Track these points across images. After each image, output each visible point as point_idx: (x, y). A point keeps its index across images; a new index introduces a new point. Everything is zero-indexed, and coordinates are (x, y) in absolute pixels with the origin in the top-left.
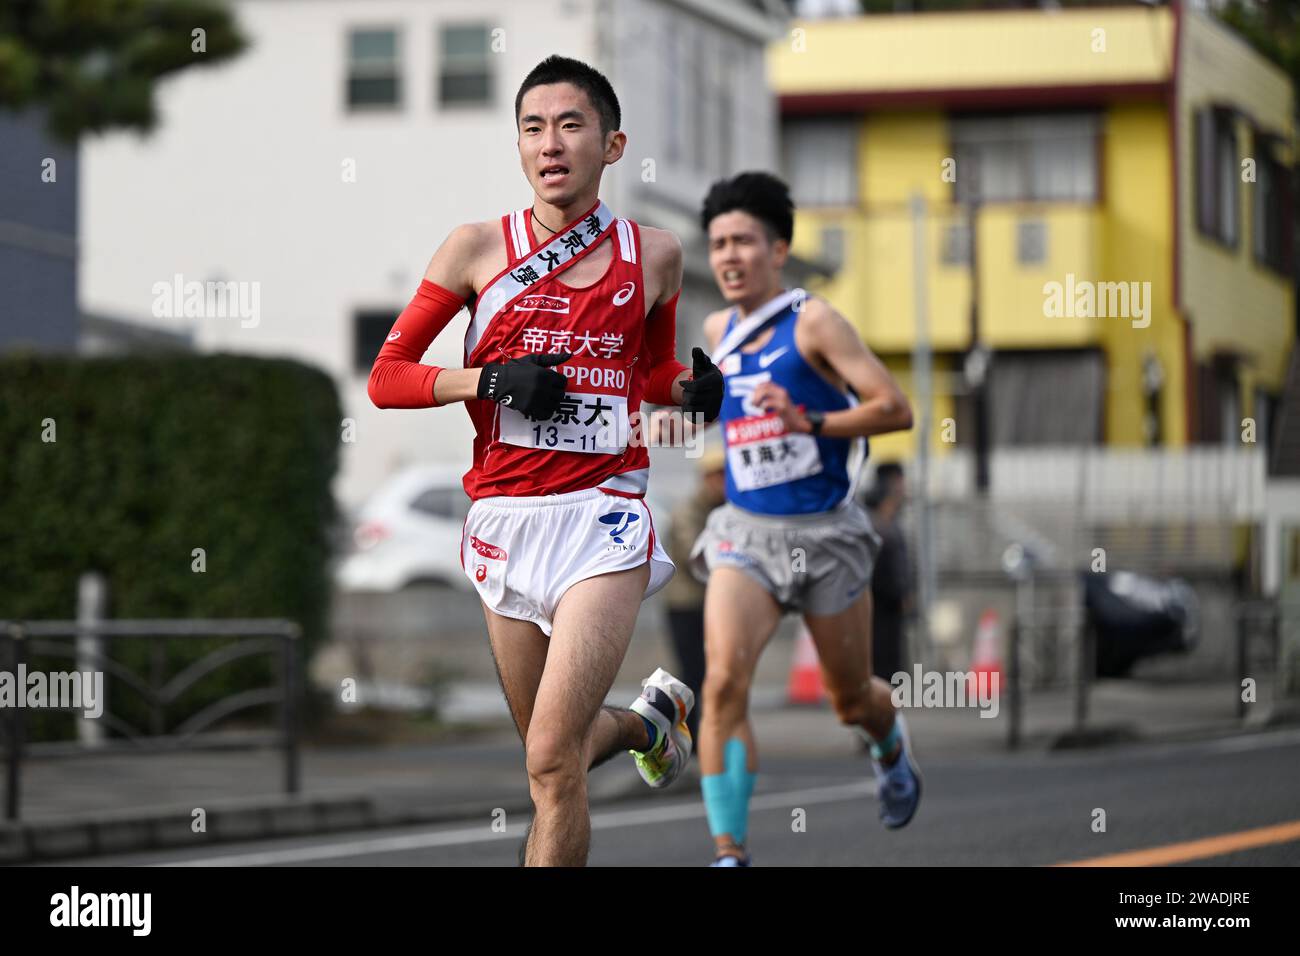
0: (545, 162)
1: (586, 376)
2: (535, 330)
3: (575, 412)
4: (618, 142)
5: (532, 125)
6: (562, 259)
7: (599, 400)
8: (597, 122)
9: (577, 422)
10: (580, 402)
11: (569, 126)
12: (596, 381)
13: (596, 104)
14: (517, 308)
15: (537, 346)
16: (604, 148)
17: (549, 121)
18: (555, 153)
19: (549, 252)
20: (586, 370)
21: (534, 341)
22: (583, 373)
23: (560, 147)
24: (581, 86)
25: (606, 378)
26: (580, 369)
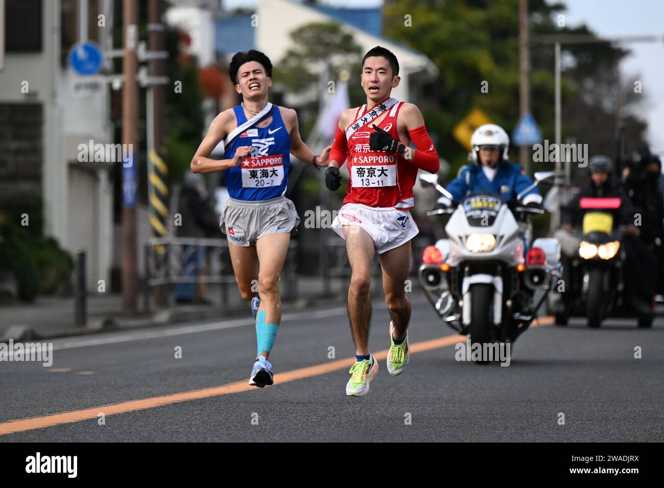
0: (371, 85)
1: (377, 159)
2: (359, 145)
3: (374, 173)
4: (397, 80)
5: (368, 70)
6: (369, 120)
7: (382, 168)
8: (391, 73)
9: (375, 176)
10: (375, 169)
11: (381, 73)
12: (381, 161)
13: (391, 66)
14: (354, 138)
15: (359, 150)
16: (392, 82)
17: (374, 70)
18: (375, 82)
19: (365, 118)
20: (377, 157)
21: (358, 149)
22: (376, 158)
23: (377, 80)
24: (387, 59)
25: (385, 159)
26: (374, 157)
